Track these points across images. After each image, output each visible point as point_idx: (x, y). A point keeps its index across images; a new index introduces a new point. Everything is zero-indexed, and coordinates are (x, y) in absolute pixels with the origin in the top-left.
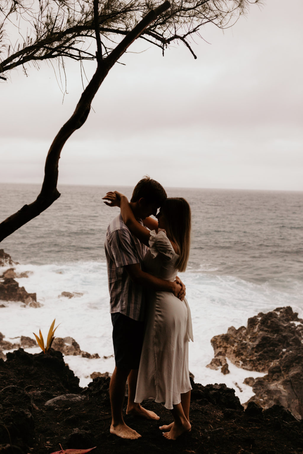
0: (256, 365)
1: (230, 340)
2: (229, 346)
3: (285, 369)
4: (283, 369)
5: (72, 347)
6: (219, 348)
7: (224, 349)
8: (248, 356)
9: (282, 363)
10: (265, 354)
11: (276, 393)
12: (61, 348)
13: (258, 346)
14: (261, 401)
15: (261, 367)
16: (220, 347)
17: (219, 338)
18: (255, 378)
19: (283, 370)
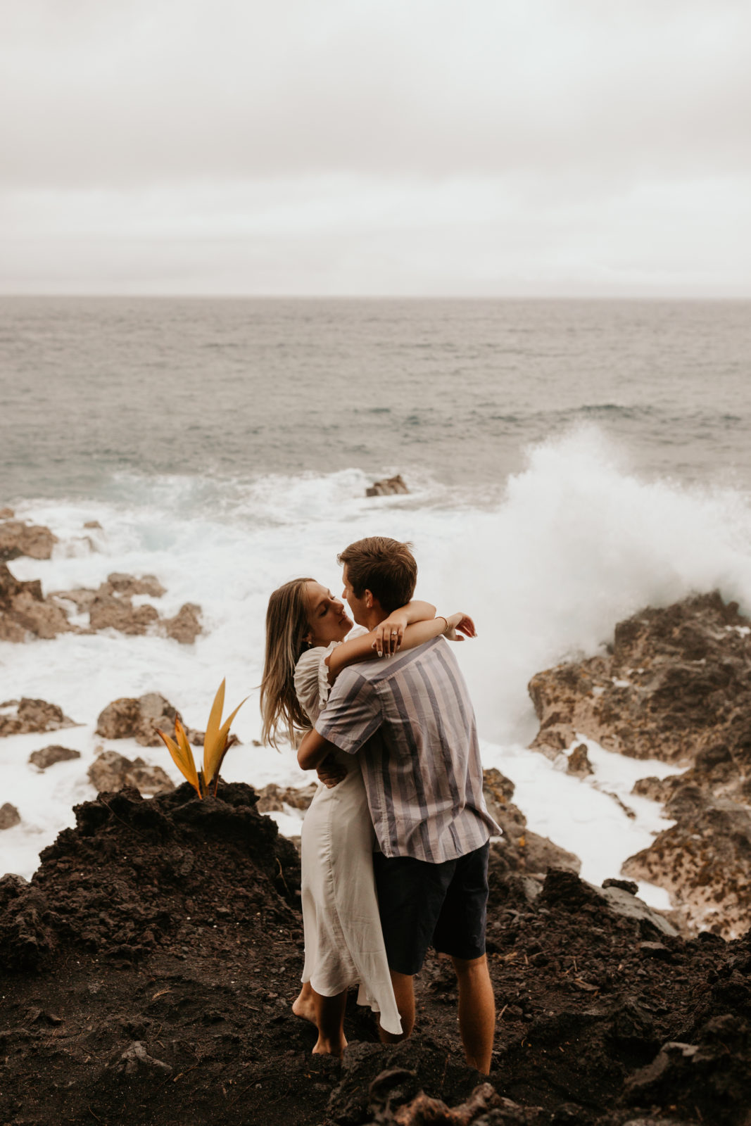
0: (657, 743)
1: (582, 682)
2: (578, 696)
3: (741, 750)
4: (736, 751)
5: (164, 720)
6: (553, 704)
7: (566, 705)
8: (633, 721)
9: (734, 736)
10: (679, 715)
11: (736, 818)
12: (135, 726)
13: (659, 694)
14: (696, 840)
15: (669, 748)
16: (556, 700)
17: (550, 678)
18: (661, 777)
19: (737, 755)
